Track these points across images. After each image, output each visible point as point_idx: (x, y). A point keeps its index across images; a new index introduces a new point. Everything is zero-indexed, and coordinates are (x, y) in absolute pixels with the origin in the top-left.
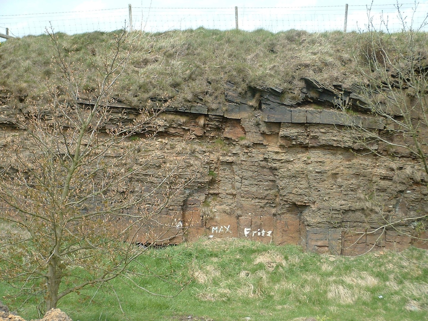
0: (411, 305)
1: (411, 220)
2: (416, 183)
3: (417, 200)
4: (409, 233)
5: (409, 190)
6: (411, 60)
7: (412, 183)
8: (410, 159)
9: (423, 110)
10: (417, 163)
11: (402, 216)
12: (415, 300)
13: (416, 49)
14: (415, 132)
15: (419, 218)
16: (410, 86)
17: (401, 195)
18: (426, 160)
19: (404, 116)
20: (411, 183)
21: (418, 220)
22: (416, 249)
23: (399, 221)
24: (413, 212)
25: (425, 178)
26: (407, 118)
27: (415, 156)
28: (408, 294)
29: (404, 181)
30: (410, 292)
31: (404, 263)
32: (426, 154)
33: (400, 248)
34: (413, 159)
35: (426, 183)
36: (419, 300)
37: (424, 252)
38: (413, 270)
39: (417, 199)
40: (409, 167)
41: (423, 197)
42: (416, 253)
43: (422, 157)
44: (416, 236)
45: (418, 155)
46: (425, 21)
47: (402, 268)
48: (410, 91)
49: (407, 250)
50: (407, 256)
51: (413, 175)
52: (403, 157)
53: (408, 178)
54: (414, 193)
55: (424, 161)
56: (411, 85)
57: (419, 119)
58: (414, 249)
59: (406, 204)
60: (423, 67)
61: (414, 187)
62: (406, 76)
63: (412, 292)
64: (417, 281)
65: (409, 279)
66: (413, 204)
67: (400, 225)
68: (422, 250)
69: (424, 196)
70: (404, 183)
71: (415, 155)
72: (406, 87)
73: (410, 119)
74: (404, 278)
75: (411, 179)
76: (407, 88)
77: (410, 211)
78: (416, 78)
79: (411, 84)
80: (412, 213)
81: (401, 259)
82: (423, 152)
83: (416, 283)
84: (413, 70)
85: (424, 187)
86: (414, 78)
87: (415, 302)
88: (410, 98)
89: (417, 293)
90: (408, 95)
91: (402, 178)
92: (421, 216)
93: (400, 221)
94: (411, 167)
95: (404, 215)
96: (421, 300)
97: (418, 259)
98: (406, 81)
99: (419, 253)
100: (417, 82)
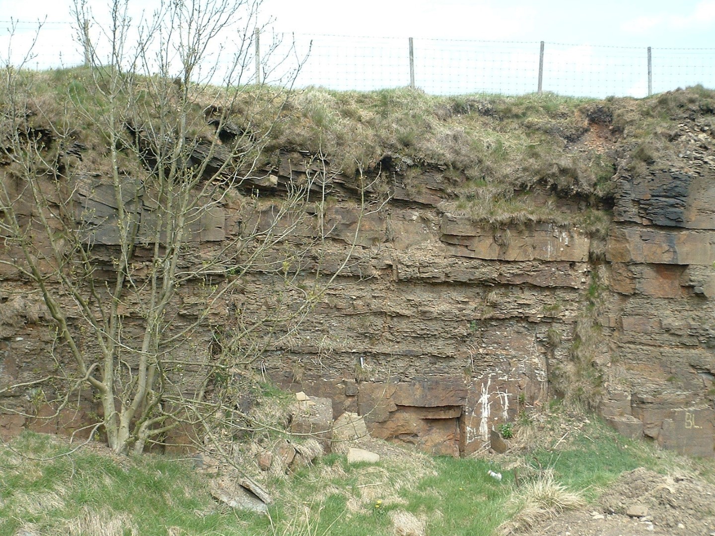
0: (24, 531)
1: (24, 386)
2: (31, 323)
3: (33, 352)
4: (22, 408)
5: (20, 336)
6: (13, 117)
7: (25, 323)
8: (20, 283)
9: (37, 201)
10: (31, 290)
11: (10, 381)
12: (31, 521)
13: (20, 98)
14: (25, 237)
15: (38, 381)
16: (13, 161)
17: (7, 345)
18: (44, 284)
19: (6, 211)
20: (23, 323)
21: (36, 386)
22: (34, 435)
23: (4, 390)
24: (28, 372)
25: (46, 314)
26: (11, 214)
27: (28, 279)
28: (19, 512)
29: (11, 321)
30: (22, 509)
31: (14, 461)
32: (45, 274)
33: (6, 436)
34: (25, 283)
35: (48, 322)
36: (37, 520)
37: (47, 438)
38: (29, 471)
39: (33, 350)
40: (18, 297)
41: (43, 346)
42: (33, 442)
43: (39, 279)
44: (34, 413)
45: (33, 276)
46: (30, 53)
47: (9, 470)
48: (13, 168)
49: (18, 437)
50: (18, 448)
51: (25, 310)
52: (7, 280)
53: (16, 316)
54: (29, 341)
55: (41, 286)
56: (14, 159)
57: (32, 215)
58: (29, 435)
59: (15, 360)
60: (31, 129)
61: (29, 330)
62: (6, 143)
63: (25, 509)
64: (35, 488)
65: (22, 486)
66: (27, 359)
67: (6, 397)
68: (44, 435)
69: (46, 344)
70: (11, 325)
71: (28, 277)
72: (6, 162)
73: (15, 217)
74: (13, 487)
75: (22, 316)
76: (9, 164)
77: (23, 371)
78: (23, 147)
79: (15, 157)
80: (26, 374)
81: (7, 453)
82: (41, 271)
83: (33, 493)
84: (16, 133)
85: (44, 329)
86: (19, 147)
87: (31, 524)
88: (14, 181)
89: (36, 509)
90: (11, 175)
91: (7, 317)
92: (41, 379)
93: (6, 388)
94: (22, 297)
95: (12, 378)
96: (41, 520)
97: (36, 451)
98: (6, 151)
99: (40, 441)
100: (25, 154)
